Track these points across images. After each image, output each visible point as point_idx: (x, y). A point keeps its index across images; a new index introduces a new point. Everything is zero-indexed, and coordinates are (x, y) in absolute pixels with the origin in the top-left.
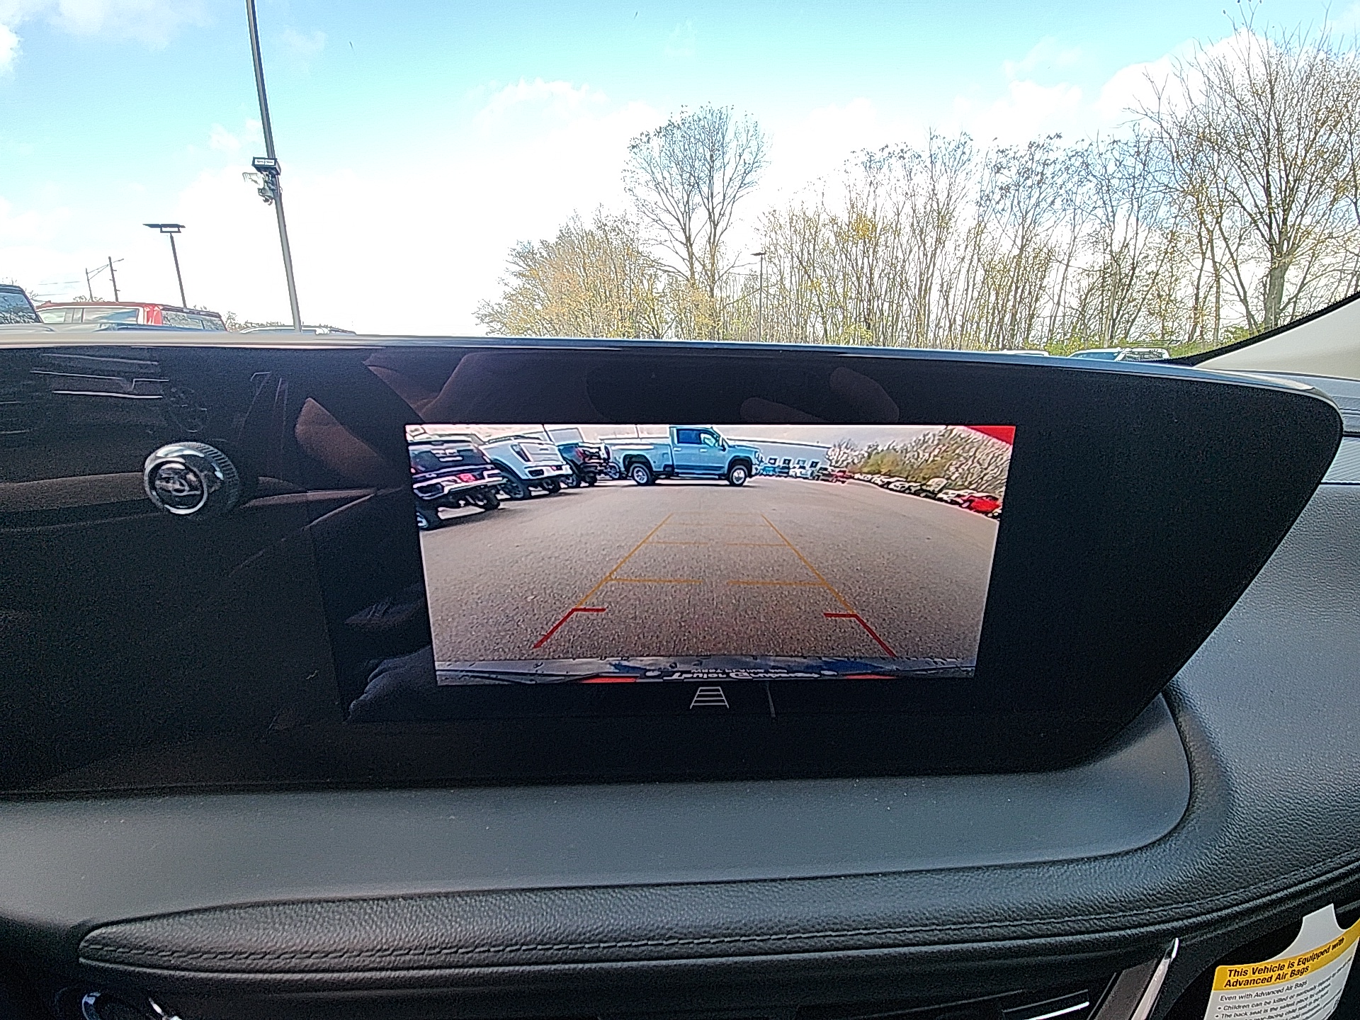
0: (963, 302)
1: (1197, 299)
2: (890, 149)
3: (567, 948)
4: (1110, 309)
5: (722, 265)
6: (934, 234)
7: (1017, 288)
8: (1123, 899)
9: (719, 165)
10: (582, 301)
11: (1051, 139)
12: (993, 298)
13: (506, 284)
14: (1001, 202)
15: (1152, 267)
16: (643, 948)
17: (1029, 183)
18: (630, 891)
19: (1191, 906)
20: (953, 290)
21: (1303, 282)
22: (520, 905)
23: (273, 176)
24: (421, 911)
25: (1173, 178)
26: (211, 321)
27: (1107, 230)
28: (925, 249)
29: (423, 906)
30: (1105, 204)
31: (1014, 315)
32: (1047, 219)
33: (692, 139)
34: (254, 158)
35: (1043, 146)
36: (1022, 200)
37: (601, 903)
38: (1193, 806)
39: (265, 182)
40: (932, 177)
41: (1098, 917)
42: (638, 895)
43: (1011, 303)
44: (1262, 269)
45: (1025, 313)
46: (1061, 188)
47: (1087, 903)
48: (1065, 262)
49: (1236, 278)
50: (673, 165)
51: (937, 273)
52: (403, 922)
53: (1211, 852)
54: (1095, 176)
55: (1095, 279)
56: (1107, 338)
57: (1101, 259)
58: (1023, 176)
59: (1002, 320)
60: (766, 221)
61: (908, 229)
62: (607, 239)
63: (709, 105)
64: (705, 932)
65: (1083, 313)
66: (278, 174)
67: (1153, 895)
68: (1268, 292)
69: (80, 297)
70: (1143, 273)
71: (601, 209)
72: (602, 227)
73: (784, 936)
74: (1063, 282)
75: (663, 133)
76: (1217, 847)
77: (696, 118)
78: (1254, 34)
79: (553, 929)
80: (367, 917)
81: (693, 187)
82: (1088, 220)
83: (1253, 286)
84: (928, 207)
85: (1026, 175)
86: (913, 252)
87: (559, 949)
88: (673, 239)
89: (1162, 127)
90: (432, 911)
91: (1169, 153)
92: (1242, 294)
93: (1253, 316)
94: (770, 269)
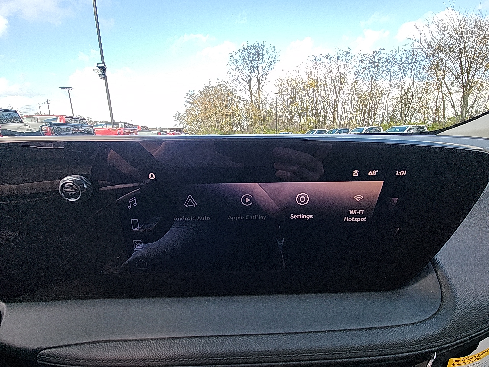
0: (350, 109)
1: (436, 107)
2: (322, 55)
3: (212, 359)
4: (404, 111)
5: (262, 98)
6: (339, 85)
7: (370, 104)
8: (417, 340)
9: (261, 62)
10: (213, 112)
11: (381, 50)
12: (361, 108)
13: (186, 106)
14: (364, 73)
15: (420, 96)
16: (239, 360)
17: (373, 66)
18: (234, 338)
19: (441, 342)
20: (346, 105)
21: (475, 100)
22: (194, 343)
23: (104, 70)
24: (158, 345)
25: (426, 63)
26: (83, 121)
27: (403, 83)
28: (336, 91)
29: (159, 343)
30: (402, 73)
31: (369, 114)
32: (380, 80)
33: (251, 53)
34: (97, 64)
35: (378, 53)
36: (371, 72)
37: (224, 342)
38: (443, 304)
39: (101, 72)
40: (338, 65)
41: (408, 347)
42: (237, 339)
43: (368, 109)
44: (460, 96)
45: (373, 113)
46: (385, 68)
47: (404, 342)
48: (388, 94)
49: (450, 99)
50: (245, 62)
51: (340, 99)
52: (152, 349)
53: (449, 322)
54: (398, 63)
55: (398, 100)
56: (403, 121)
57: (401, 93)
58: (371, 64)
59: (364, 115)
60: (278, 82)
61: (330, 83)
62: (222, 89)
63: (257, 41)
64: (262, 354)
65: (394, 112)
66: (106, 69)
67: (428, 338)
68: (462, 104)
69: (37, 113)
70: (416, 98)
71: (219, 79)
72: (219, 85)
73: (291, 355)
74: (386, 102)
75: (241, 51)
76: (451, 320)
77: (252, 46)
78: (455, 11)
79: (206, 352)
80: (139, 347)
81: (252, 70)
82: (395, 79)
83: (457, 102)
84: (337, 75)
85: (372, 63)
86: (332, 92)
87: (209, 360)
88: (245, 89)
89: (422, 45)
90: (162, 345)
91: (425, 54)
92: (453, 105)
93: (457, 113)
94: (280, 99)
